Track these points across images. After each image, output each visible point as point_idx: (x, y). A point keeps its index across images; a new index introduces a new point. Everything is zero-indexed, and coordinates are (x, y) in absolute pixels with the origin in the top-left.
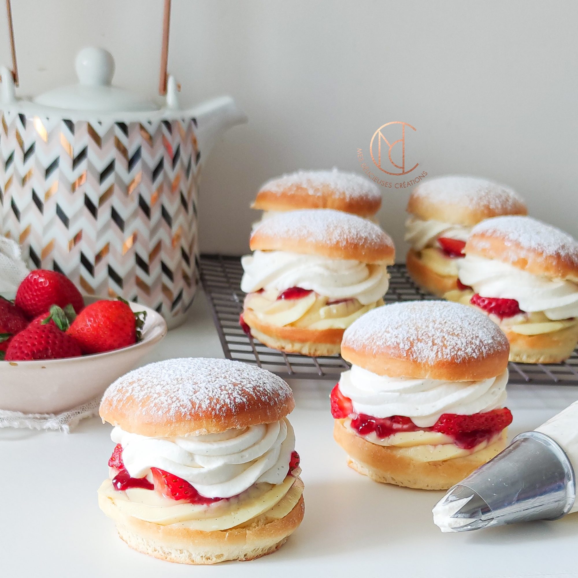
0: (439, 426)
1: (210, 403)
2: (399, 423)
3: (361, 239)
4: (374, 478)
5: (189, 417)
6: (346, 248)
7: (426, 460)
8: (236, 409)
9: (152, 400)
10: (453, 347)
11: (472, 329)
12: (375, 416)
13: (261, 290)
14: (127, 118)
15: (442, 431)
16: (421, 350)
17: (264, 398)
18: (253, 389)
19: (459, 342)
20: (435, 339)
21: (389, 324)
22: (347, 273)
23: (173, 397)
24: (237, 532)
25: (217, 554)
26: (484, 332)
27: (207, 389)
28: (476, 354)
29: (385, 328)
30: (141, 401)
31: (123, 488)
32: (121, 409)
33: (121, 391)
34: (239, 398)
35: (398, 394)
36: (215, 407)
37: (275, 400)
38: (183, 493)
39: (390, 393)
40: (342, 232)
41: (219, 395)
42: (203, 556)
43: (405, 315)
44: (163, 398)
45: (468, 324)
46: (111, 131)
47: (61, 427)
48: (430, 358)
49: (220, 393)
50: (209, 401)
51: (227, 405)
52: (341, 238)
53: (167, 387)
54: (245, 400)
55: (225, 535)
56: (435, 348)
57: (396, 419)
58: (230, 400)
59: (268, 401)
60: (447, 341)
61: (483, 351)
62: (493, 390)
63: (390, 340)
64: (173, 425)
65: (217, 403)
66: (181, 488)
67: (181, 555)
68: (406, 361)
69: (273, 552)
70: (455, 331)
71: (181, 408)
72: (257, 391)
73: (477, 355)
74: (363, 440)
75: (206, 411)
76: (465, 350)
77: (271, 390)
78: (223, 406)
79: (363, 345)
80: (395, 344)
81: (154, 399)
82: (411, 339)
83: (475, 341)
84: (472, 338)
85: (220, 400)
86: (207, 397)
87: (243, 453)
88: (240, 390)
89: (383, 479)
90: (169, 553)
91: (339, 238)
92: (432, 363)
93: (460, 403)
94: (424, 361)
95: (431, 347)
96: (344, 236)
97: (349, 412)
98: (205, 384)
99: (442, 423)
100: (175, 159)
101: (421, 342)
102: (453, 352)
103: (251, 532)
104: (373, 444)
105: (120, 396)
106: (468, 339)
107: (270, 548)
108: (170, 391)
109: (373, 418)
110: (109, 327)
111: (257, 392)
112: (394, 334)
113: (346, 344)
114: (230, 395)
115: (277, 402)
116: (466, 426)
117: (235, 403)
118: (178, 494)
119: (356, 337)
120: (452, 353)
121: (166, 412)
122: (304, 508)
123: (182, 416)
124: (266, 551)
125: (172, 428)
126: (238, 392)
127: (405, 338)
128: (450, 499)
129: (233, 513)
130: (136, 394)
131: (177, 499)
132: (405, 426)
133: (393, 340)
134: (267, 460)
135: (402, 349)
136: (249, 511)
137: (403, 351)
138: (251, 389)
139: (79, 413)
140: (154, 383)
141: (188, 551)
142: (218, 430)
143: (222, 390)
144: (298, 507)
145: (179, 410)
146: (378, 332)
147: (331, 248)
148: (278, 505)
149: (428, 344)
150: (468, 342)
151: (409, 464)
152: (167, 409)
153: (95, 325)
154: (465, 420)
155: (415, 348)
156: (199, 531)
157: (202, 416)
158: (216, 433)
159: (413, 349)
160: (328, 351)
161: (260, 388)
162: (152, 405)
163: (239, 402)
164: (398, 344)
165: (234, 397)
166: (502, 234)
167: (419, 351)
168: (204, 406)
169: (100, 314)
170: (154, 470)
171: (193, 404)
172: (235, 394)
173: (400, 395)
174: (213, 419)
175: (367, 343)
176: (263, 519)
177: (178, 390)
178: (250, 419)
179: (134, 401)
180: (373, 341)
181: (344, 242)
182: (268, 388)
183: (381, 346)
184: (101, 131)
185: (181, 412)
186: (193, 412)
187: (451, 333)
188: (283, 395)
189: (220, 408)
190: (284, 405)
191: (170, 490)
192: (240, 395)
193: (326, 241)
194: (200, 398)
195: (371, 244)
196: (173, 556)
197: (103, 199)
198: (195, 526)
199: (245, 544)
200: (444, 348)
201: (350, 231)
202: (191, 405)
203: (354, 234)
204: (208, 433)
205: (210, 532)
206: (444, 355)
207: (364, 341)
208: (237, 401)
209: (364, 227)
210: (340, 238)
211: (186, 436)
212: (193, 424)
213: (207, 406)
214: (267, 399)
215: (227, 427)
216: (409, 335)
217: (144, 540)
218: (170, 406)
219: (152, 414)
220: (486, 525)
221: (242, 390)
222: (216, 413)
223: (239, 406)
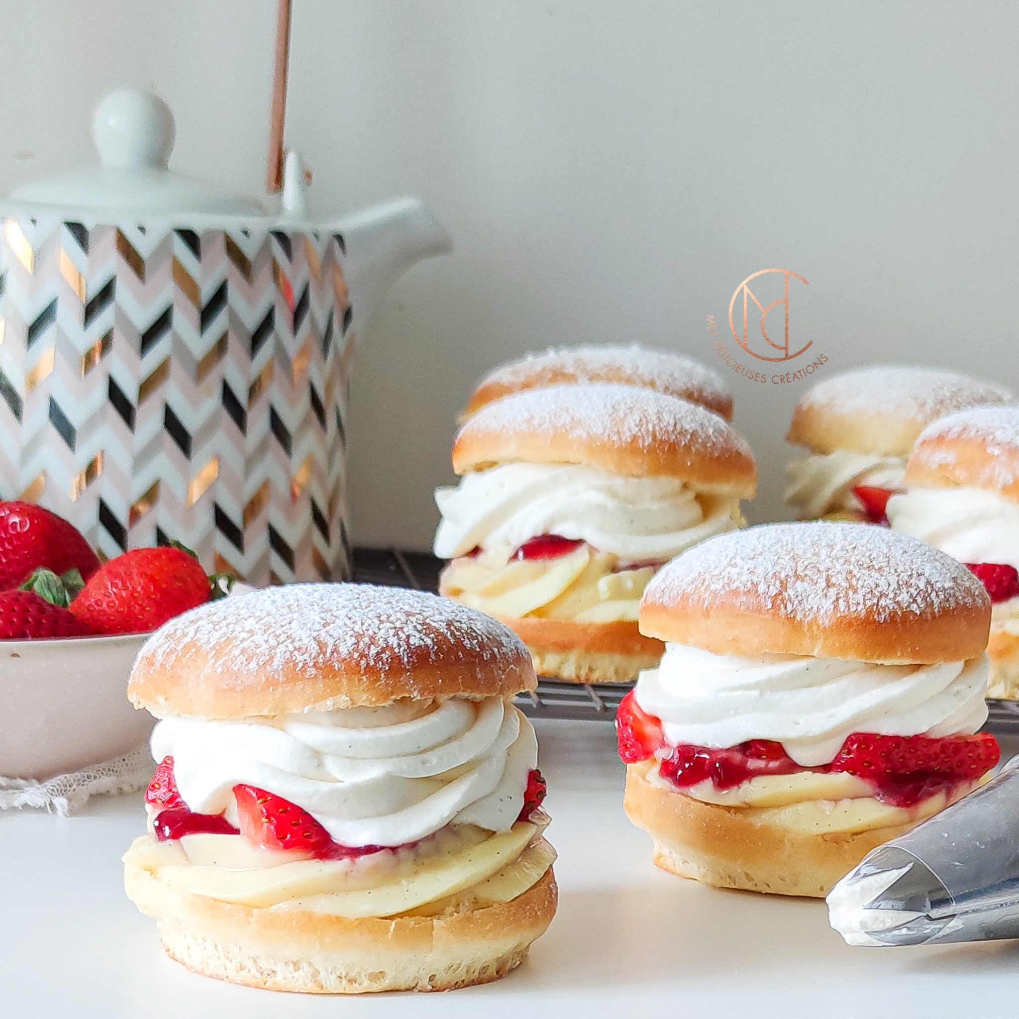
0: (843, 759)
1: (357, 643)
2: (758, 756)
3: (683, 432)
4: (709, 880)
5: (313, 671)
6: (651, 450)
7: (816, 830)
8: (411, 657)
9: (236, 644)
10: (869, 590)
11: (909, 561)
12: (710, 745)
13: (475, 551)
14: (198, 223)
15: (850, 771)
16: (803, 596)
17: (469, 642)
18: (447, 625)
19: (882, 583)
20: (832, 576)
21: (736, 553)
22: (655, 507)
23: (280, 635)
24: (413, 922)
25: (371, 971)
26: (936, 568)
27: (350, 619)
28: (918, 605)
29: (729, 558)
30: (214, 648)
31: (176, 835)
32: (172, 667)
33: (172, 636)
34: (418, 637)
35: (756, 693)
36: (366, 652)
37: (493, 651)
38: (301, 835)
39: (740, 693)
40: (644, 419)
41: (376, 631)
42: (343, 976)
43: (770, 538)
44: (259, 638)
45: (901, 552)
46: (164, 246)
47: (51, 801)
48: (822, 612)
49: (377, 626)
50: (354, 640)
51: (392, 649)
52: (642, 430)
53: (269, 619)
54: (429, 642)
55: (387, 928)
56: (832, 592)
57: (753, 749)
58: (399, 639)
59: (478, 649)
60: (858, 580)
61: (933, 601)
62: (956, 688)
63: (738, 579)
64: (280, 689)
65: (370, 645)
66: (295, 825)
67: (296, 974)
68: (773, 620)
69: (490, 980)
70: (874, 563)
71: (296, 653)
72: (455, 628)
73: (920, 608)
74: (685, 799)
75: (348, 660)
76: (895, 597)
77: (485, 632)
78: (383, 651)
79: (683, 596)
80: (749, 584)
81: (242, 642)
82: (783, 576)
83: (917, 582)
84: (910, 576)
85: (377, 638)
86: (351, 633)
87: (426, 756)
88: (420, 624)
89: (728, 880)
90: (271, 972)
91: (637, 429)
92: (827, 622)
93: (886, 709)
94: (809, 618)
95: (823, 591)
96: (647, 425)
97: (654, 744)
98: (346, 610)
99: (849, 753)
100: (298, 314)
101: (803, 581)
102: (870, 599)
103: (441, 923)
104: (707, 804)
105: (171, 644)
106: (901, 577)
107: (485, 969)
108: (274, 625)
109: (703, 750)
110: (154, 597)
111: (455, 631)
112: (746, 568)
113: (647, 600)
114: (398, 631)
115: (498, 656)
116: (901, 760)
117: (408, 647)
118: (289, 836)
119: (668, 582)
120: (867, 602)
121: (264, 664)
122: (557, 893)
123: (298, 669)
124: (476, 974)
125: (278, 696)
126: (415, 627)
127: (770, 574)
128: (863, 872)
129: (404, 882)
130: (202, 637)
131: (287, 846)
132: (773, 764)
133: (744, 578)
134: (477, 774)
135: (763, 594)
136: (438, 878)
137: (765, 597)
138: (444, 625)
139: (89, 777)
140: (241, 617)
141: (310, 964)
142: (373, 699)
143: (381, 622)
144: (544, 886)
145: (292, 657)
146: (713, 567)
147: (620, 450)
148: (500, 873)
149: (818, 585)
150: (901, 583)
151: (782, 841)
152: (268, 658)
153: (124, 594)
154: (898, 746)
155: (791, 592)
156: (333, 917)
157: (339, 670)
158: (368, 706)
159: (785, 594)
160: (616, 672)
161: (461, 624)
162: (237, 652)
163: (417, 645)
164: (755, 585)
165: (407, 634)
166: (980, 433)
167: (800, 598)
168: (344, 650)
169: (136, 571)
170: (240, 790)
171: (321, 645)
172: (409, 629)
173: (761, 694)
174: (363, 675)
175: (691, 590)
176: (469, 900)
177: (290, 623)
178: (440, 681)
179: (198, 649)
180: (703, 584)
181: (648, 438)
182: (479, 628)
183: (721, 590)
184: (143, 246)
185: (297, 661)
186: (321, 661)
187: (865, 566)
188: (512, 647)
189: (378, 654)
190: (512, 666)
191: (272, 827)
192: (420, 632)
193: (609, 435)
194: (335, 635)
195: (704, 444)
196: (279, 978)
197: (146, 388)
198: (325, 906)
199: (431, 951)
200: (850, 593)
201: (661, 417)
202: (317, 648)
203: (668, 424)
204: (353, 704)
205: (357, 919)
206: (851, 605)
207: (684, 587)
208: (412, 641)
209: (690, 413)
210: (640, 430)
211: (305, 712)
212: (322, 686)
213: (351, 649)
214: (476, 646)
215: (392, 693)
216: (778, 568)
217: (220, 948)
218: (273, 651)
219: (236, 669)
220: (940, 929)
221: (423, 623)
222: (368, 664)
223: (416, 651)
